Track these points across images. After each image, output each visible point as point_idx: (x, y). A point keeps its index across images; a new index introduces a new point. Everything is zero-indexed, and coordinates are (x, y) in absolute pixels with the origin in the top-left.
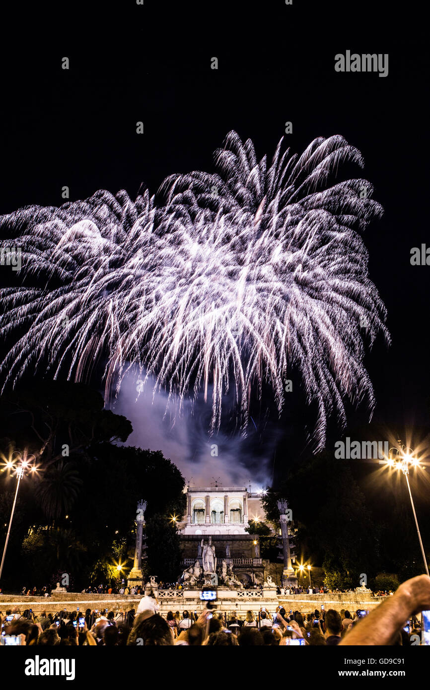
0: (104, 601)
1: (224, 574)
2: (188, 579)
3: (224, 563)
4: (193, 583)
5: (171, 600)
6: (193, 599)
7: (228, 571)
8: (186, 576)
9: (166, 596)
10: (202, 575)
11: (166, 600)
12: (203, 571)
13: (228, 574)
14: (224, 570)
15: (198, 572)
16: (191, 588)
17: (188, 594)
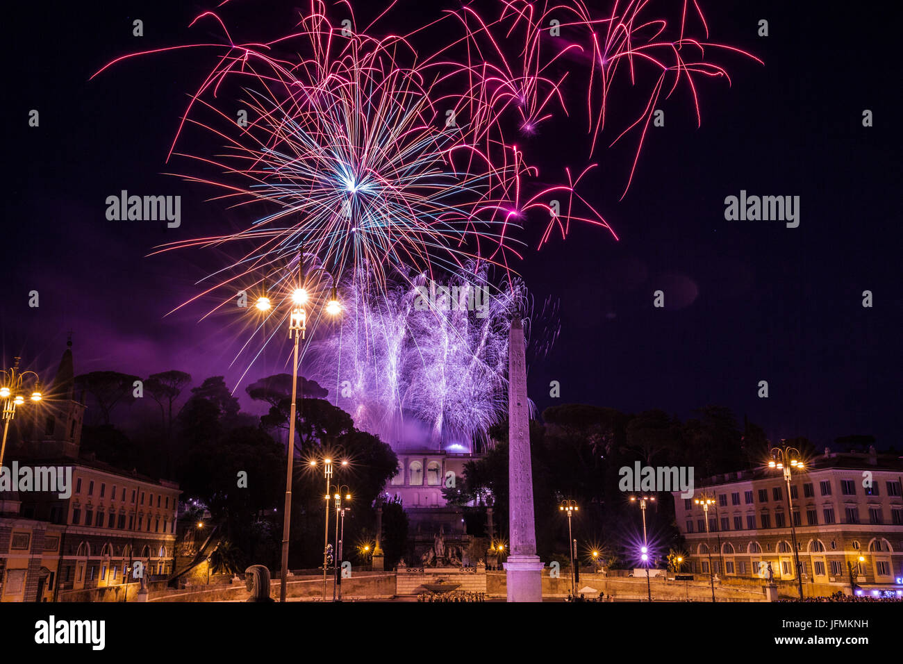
0: (372, 576)
1: (450, 556)
2: (426, 560)
3: (450, 550)
4: (429, 563)
5: (415, 574)
6: (430, 574)
7: (453, 554)
8: (424, 558)
9: (412, 572)
10: (435, 558)
11: (412, 574)
12: (435, 554)
13: (453, 557)
14: (450, 554)
15: (432, 555)
16: (429, 567)
17: (426, 570)
